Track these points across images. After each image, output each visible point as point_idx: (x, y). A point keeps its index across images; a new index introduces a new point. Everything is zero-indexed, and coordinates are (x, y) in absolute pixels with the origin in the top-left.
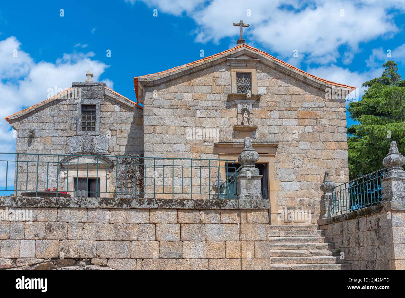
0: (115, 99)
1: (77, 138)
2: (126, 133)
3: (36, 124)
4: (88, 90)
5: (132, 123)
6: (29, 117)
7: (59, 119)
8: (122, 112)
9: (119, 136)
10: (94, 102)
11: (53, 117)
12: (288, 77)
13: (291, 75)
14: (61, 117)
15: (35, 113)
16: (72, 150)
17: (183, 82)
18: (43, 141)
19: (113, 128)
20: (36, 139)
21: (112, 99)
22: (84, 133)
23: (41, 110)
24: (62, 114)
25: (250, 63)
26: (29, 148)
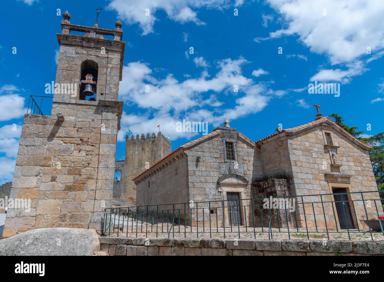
0: (245, 140)
1: (225, 164)
2: (252, 163)
3: (200, 152)
4: (228, 133)
5: (254, 157)
6: (195, 147)
7: (213, 150)
8: (248, 149)
9: (248, 164)
10: (233, 140)
11: (210, 148)
12: (345, 138)
13: (347, 137)
14: (214, 149)
15: (199, 145)
16: (223, 172)
17: (303, 135)
18: (205, 165)
19: (245, 159)
20: (201, 163)
21: (242, 140)
22: (229, 161)
23: (202, 143)
24: (215, 147)
25: (329, 128)
26: (197, 169)
